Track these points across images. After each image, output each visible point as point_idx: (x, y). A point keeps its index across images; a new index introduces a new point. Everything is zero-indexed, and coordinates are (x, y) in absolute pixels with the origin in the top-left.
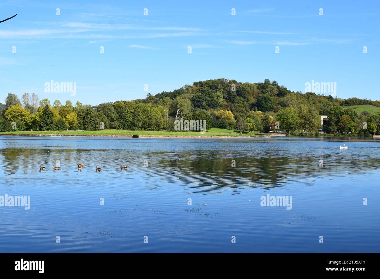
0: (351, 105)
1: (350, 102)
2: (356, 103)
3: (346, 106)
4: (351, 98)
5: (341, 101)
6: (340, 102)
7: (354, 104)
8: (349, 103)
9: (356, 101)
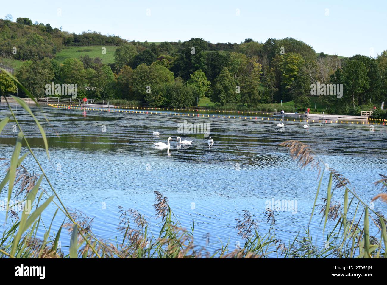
0: (83, 46)
1: (82, 40)
2: (92, 42)
3: (75, 45)
4: (87, 32)
5: (67, 37)
6: (64, 38)
7: (89, 44)
8: (82, 42)
9: (92, 38)
